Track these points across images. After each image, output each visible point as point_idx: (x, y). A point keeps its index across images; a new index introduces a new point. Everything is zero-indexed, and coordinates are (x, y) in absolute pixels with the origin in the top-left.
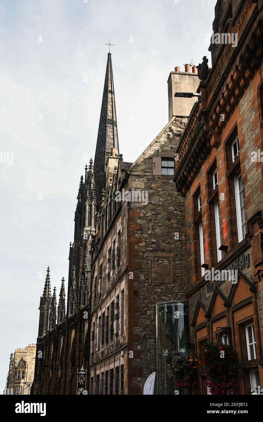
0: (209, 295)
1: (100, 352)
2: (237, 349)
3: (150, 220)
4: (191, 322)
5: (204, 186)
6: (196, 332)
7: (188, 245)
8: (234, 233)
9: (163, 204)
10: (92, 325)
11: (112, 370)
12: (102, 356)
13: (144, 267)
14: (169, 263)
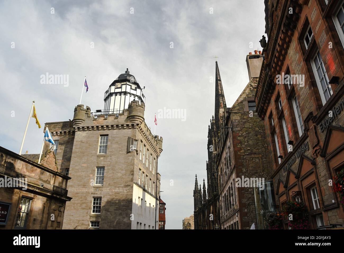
0: (285, 174)
1: (225, 215)
2: (306, 204)
3: (245, 137)
4: (275, 193)
5: (274, 110)
6: (279, 198)
7: (269, 147)
8: (296, 132)
9: (252, 127)
10: (220, 201)
11: (232, 224)
12: (226, 218)
13: (244, 164)
14: (259, 160)
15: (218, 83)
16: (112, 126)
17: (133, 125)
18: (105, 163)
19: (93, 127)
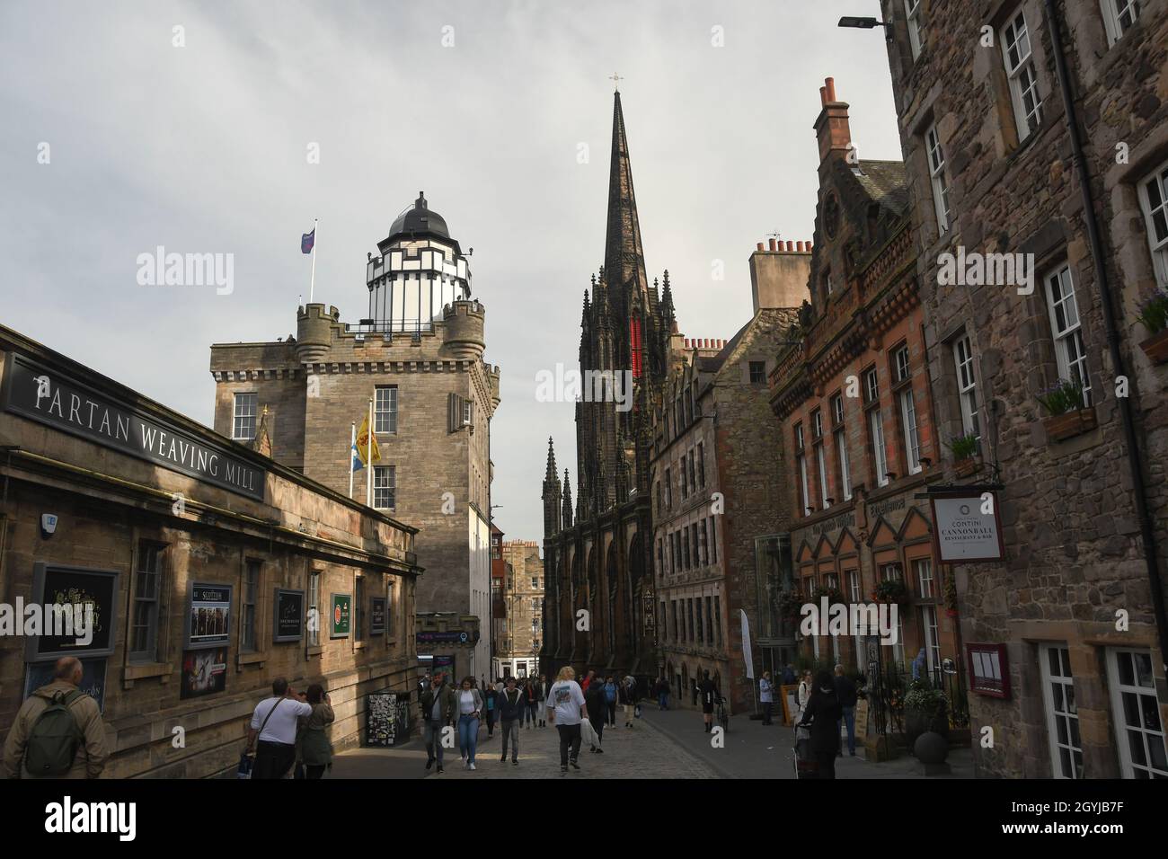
0: (816, 537)
2: (843, 591)
3: (741, 439)
4: (795, 557)
5: (805, 425)
6: (801, 568)
9: (755, 419)
11: (699, 599)
12: (679, 581)
13: (737, 493)
14: (765, 486)
15: (619, 162)
16: (407, 364)
17: (459, 364)
18: (396, 457)
19: (354, 364)
